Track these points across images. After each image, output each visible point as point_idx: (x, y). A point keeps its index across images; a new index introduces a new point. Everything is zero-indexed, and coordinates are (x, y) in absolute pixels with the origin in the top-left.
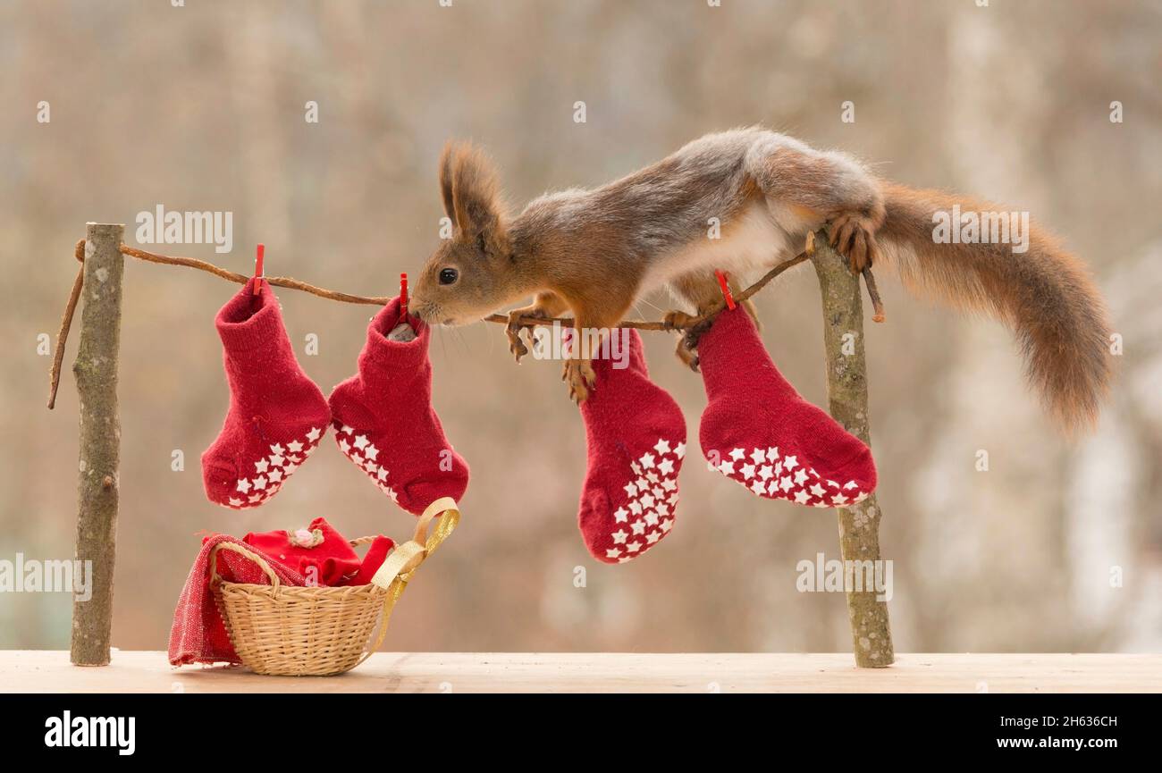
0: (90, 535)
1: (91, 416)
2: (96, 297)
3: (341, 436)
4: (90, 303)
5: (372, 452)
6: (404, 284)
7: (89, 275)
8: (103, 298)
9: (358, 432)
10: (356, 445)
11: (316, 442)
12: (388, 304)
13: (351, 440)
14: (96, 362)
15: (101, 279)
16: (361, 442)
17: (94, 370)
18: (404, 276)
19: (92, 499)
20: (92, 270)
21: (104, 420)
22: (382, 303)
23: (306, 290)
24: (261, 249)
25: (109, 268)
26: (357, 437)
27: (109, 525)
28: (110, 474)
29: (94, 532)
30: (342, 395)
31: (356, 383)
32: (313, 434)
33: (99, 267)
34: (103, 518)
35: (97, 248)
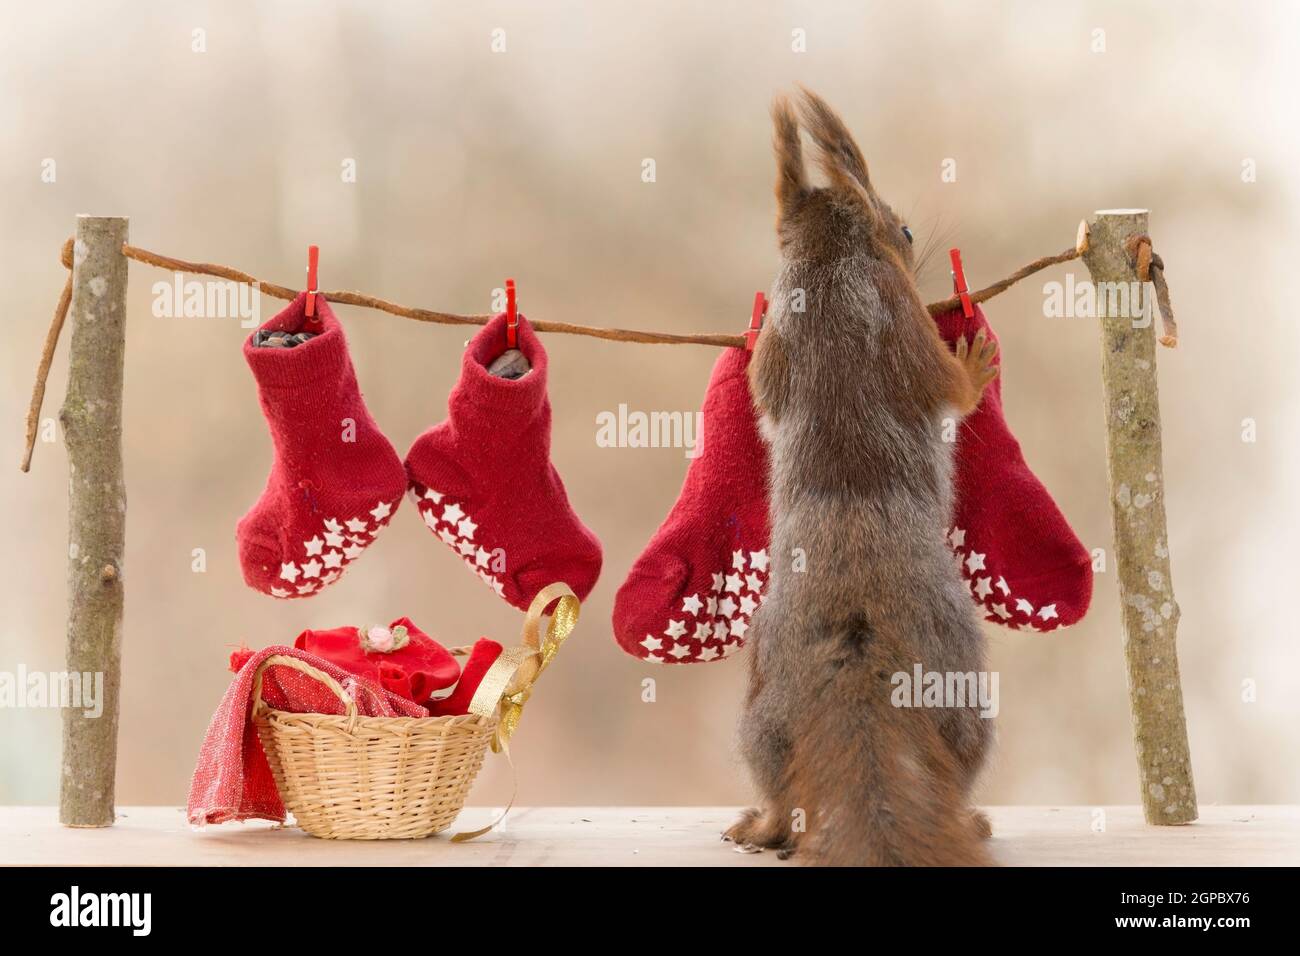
0: (85, 647)
1: (86, 482)
2: (90, 317)
3: (425, 505)
4: (82, 326)
5: (468, 528)
6: (511, 294)
7: (81, 288)
8: (99, 319)
9: (449, 500)
10: (445, 517)
11: (385, 521)
12: (489, 323)
13: (438, 511)
14: (91, 408)
15: (97, 292)
16: (453, 513)
17: (89, 418)
18: (510, 283)
19: (87, 597)
20: (84, 280)
21: (103, 487)
22: (481, 322)
23: (377, 307)
24: (314, 253)
25: (108, 276)
26: (447, 507)
27: (112, 632)
28: (113, 562)
29: (91, 641)
30: (426, 449)
31: (445, 432)
32: (381, 511)
33: (95, 276)
34: (103, 622)
35: (92, 248)
